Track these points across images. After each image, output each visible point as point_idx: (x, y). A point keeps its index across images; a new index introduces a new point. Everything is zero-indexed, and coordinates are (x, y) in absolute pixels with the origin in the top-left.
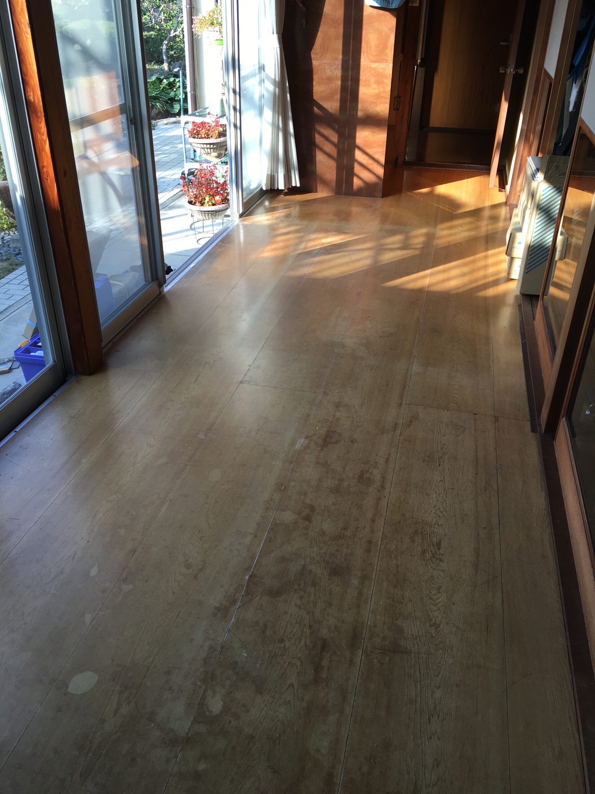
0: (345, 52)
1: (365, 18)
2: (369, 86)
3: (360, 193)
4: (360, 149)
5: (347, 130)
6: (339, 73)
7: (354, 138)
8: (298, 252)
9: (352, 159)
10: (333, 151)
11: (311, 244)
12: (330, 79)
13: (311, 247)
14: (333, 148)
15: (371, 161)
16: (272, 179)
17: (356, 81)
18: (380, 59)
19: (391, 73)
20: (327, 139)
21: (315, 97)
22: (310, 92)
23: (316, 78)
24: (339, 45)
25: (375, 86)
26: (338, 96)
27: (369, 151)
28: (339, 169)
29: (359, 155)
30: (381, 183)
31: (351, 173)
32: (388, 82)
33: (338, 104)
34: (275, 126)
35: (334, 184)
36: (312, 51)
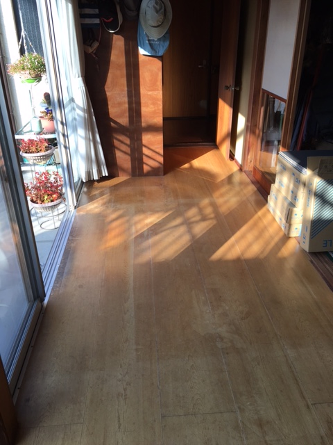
0: (129, 85)
1: (140, 63)
2: (147, 106)
3: (149, 174)
4: (145, 146)
5: (135, 135)
6: (126, 99)
7: (141, 140)
8: (134, 236)
9: (141, 154)
10: (128, 150)
11: (139, 226)
12: (120, 104)
13: (141, 229)
14: (127, 148)
15: (154, 154)
16: (89, 174)
17: (139, 104)
18: (153, 88)
19: (161, 97)
20: (122, 142)
21: (111, 116)
22: (107, 113)
23: (110, 103)
24: (124, 81)
25: (152, 106)
26: (127, 114)
27: (152, 147)
28: (133, 160)
29: (145, 151)
30: (162, 166)
31: (141, 162)
32: (161, 103)
33: (128, 119)
34: (87, 139)
35: (130, 170)
36: (106, 87)
